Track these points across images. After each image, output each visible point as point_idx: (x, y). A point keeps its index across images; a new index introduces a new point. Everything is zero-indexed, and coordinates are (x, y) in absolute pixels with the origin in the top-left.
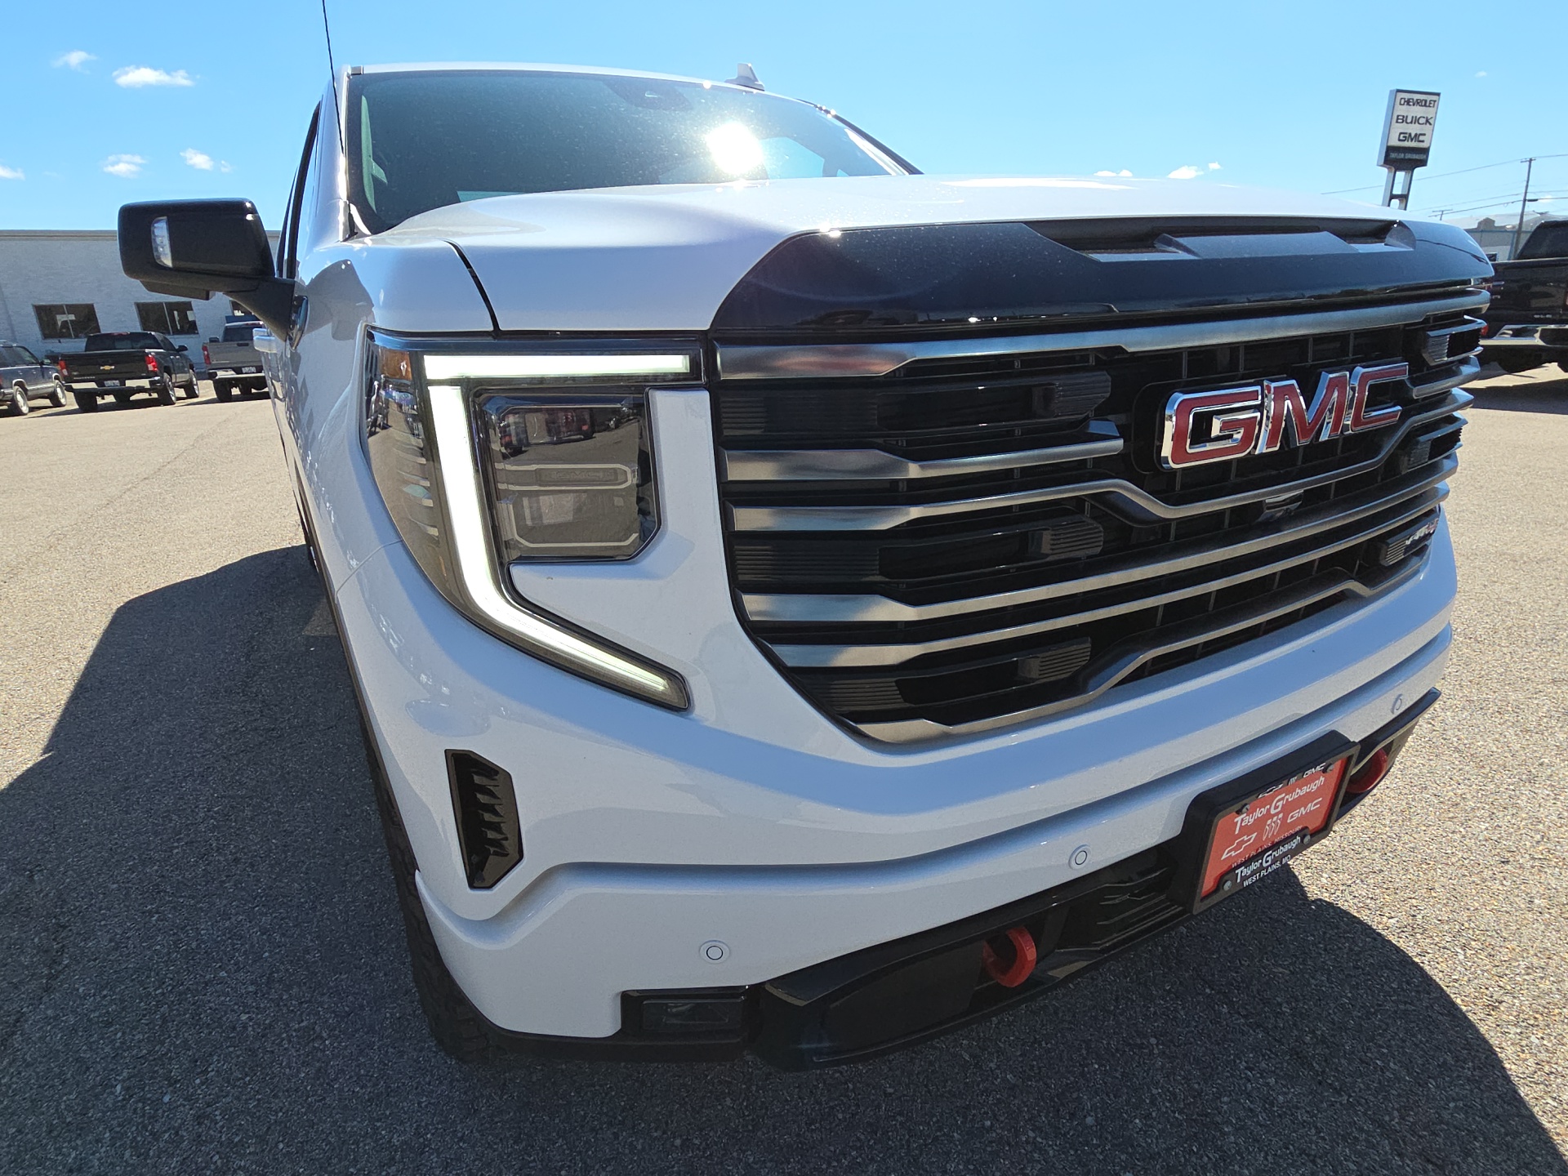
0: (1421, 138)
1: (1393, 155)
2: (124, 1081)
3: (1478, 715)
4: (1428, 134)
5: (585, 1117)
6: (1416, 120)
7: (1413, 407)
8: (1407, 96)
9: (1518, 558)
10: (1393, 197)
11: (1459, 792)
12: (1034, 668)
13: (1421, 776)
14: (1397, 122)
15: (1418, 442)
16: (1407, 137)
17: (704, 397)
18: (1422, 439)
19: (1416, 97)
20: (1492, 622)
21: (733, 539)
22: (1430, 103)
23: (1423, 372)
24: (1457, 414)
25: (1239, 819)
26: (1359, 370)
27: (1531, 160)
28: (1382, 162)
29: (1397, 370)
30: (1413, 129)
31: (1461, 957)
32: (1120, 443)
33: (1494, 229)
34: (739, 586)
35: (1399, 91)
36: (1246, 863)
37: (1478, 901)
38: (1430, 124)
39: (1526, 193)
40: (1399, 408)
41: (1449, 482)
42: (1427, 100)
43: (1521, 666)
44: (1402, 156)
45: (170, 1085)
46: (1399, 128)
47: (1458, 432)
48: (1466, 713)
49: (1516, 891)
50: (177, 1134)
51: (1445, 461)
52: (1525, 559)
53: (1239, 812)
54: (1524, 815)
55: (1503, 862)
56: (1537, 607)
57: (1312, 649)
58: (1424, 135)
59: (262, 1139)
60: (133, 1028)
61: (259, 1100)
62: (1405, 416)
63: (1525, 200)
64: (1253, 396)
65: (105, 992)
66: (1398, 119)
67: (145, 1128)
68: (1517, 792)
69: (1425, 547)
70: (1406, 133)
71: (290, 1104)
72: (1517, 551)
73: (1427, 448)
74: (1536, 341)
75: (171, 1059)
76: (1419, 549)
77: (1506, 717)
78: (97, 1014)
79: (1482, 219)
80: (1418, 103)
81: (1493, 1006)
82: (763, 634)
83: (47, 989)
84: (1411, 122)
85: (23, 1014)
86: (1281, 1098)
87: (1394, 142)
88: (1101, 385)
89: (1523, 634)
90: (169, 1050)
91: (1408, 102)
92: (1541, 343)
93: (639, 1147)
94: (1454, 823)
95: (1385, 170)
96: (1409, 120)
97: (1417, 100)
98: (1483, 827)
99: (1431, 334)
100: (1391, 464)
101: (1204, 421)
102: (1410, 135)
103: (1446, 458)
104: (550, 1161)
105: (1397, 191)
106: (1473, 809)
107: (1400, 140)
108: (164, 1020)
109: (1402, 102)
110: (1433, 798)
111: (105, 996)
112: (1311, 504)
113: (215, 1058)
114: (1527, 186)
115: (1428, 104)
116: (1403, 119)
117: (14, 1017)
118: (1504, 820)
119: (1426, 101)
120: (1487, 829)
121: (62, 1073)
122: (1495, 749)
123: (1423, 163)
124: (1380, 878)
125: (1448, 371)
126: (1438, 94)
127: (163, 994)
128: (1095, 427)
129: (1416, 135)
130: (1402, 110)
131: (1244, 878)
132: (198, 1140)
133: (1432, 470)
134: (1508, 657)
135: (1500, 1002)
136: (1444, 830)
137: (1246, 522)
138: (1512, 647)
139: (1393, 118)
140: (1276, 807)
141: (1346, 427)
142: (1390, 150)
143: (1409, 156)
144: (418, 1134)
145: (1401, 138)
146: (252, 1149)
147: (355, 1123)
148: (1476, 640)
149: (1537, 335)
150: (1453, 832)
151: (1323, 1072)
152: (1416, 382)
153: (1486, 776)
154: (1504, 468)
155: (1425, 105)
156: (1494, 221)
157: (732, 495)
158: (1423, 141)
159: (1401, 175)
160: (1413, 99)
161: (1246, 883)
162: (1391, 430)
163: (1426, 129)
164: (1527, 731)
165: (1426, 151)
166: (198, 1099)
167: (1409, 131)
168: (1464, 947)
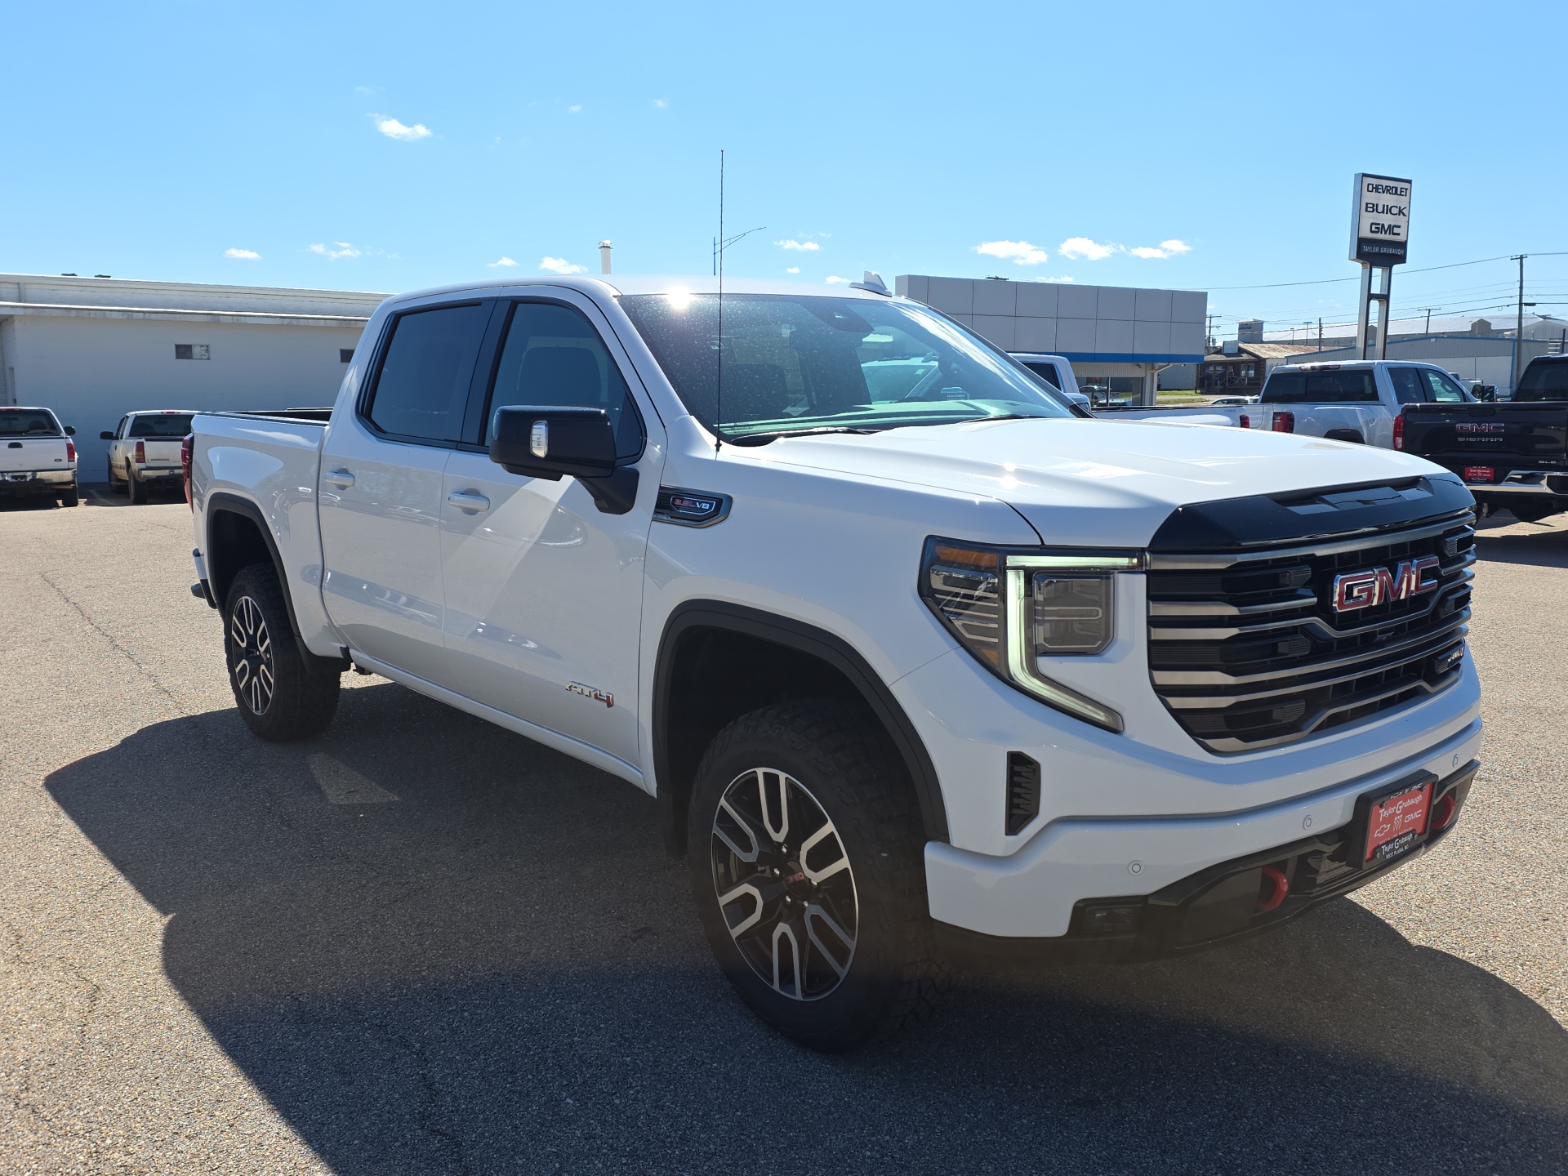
0: (1396, 230)
1: (1366, 249)
3: (1518, 831)
4: (1404, 226)
6: (1387, 210)
7: (1443, 581)
8: (1375, 182)
9: (1543, 711)
10: (1371, 297)
11: (1510, 881)
12: (1280, 714)
13: (1480, 872)
14: (1366, 211)
15: (1448, 600)
16: (1380, 228)
17: (1144, 577)
18: (1450, 598)
19: (1385, 183)
20: (1524, 763)
21: (1152, 644)
22: (1401, 192)
23: (1446, 561)
24: (1467, 583)
25: (1381, 811)
26: (1415, 561)
27: (1521, 258)
28: (1354, 255)
29: (1433, 561)
30: (1386, 220)
31: (1521, 970)
32: (1315, 599)
33: (1491, 336)
34: (1153, 666)
35: (1364, 175)
36: (1387, 843)
37: (1529, 941)
38: (1404, 215)
39: (1521, 296)
40: (1436, 581)
41: (1468, 625)
42: (1399, 187)
43: (1551, 796)
44: (1376, 249)
46: (1368, 218)
47: (1469, 593)
48: (1509, 830)
49: (1555, 935)
51: (1464, 611)
52: (1550, 712)
53: (1381, 806)
54: (1557, 893)
55: (1544, 920)
56: (1561, 751)
57: (1406, 719)
58: (1399, 227)
62: (1440, 585)
63: (1521, 304)
64: (1370, 576)
66: (1367, 207)
68: (1552, 880)
69: (1459, 665)
70: (1379, 224)
72: (1542, 704)
73: (1453, 603)
74: (1543, 488)
76: (1456, 666)
77: (1540, 831)
79: (1476, 320)
80: (1388, 190)
81: (1545, 991)
82: (1163, 691)
84: (1383, 212)
86: (1417, 1039)
87: (1366, 233)
88: (1308, 571)
89: (1551, 772)
91: (1376, 188)
92: (1549, 491)
94: (1508, 900)
95: (1358, 266)
96: (1380, 210)
97: (1387, 187)
98: (1529, 901)
99: (1447, 540)
100: (1435, 612)
101: (1350, 588)
102: (1383, 225)
103: (1464, 609)
105: (1376, 289)
106: (1520, 891)
107: (1372, 231)
109: (1370, 189)
110: (1491, 885)
112: (1399, 633)
114: (1521, 288)
115: (1399, 193)
116: (1374, 208)
118: (1543, 896)
119: (1396, 189)
120: (1531, 902)
122: (1533, 853)
123: (1402, 259)
124: (1459, 932)
125: (1460, 559)
126: (1410, 182)
128: (1301, 592)
129: (1390, 226)
130: (1371, 197)
131: (1387, 853)
133: (1457, 617)
134: (1539, 790)
135: (1548, 990)
136: (1501, 904)
137: (1367, 642)
138: (1542, 783)
139: (1363, 207)
140: (1399, 810)
141: (1412, 592)
142: (1362, 242)
143: (1384, 250)
145: (1373, 229)
148: (1512, 777)
149: (1544, 482)
150: (1508, 905)
151: (1440, 1027)
152: (1443, 566)
153: (1528, 870)
154: (1526, 626)
155: (1396, 193)
156: (1490, 324)
157: (1153, 622)
158: (1398, 234)
159: (1377, 272)
160: (1382, 186)
161: (1388, 857)
162: (1433, 593)
163: (1400, 220)
164: (1557, 841)
165: (1403, 245)
167: (1381, 223)
168: (1522, 965)
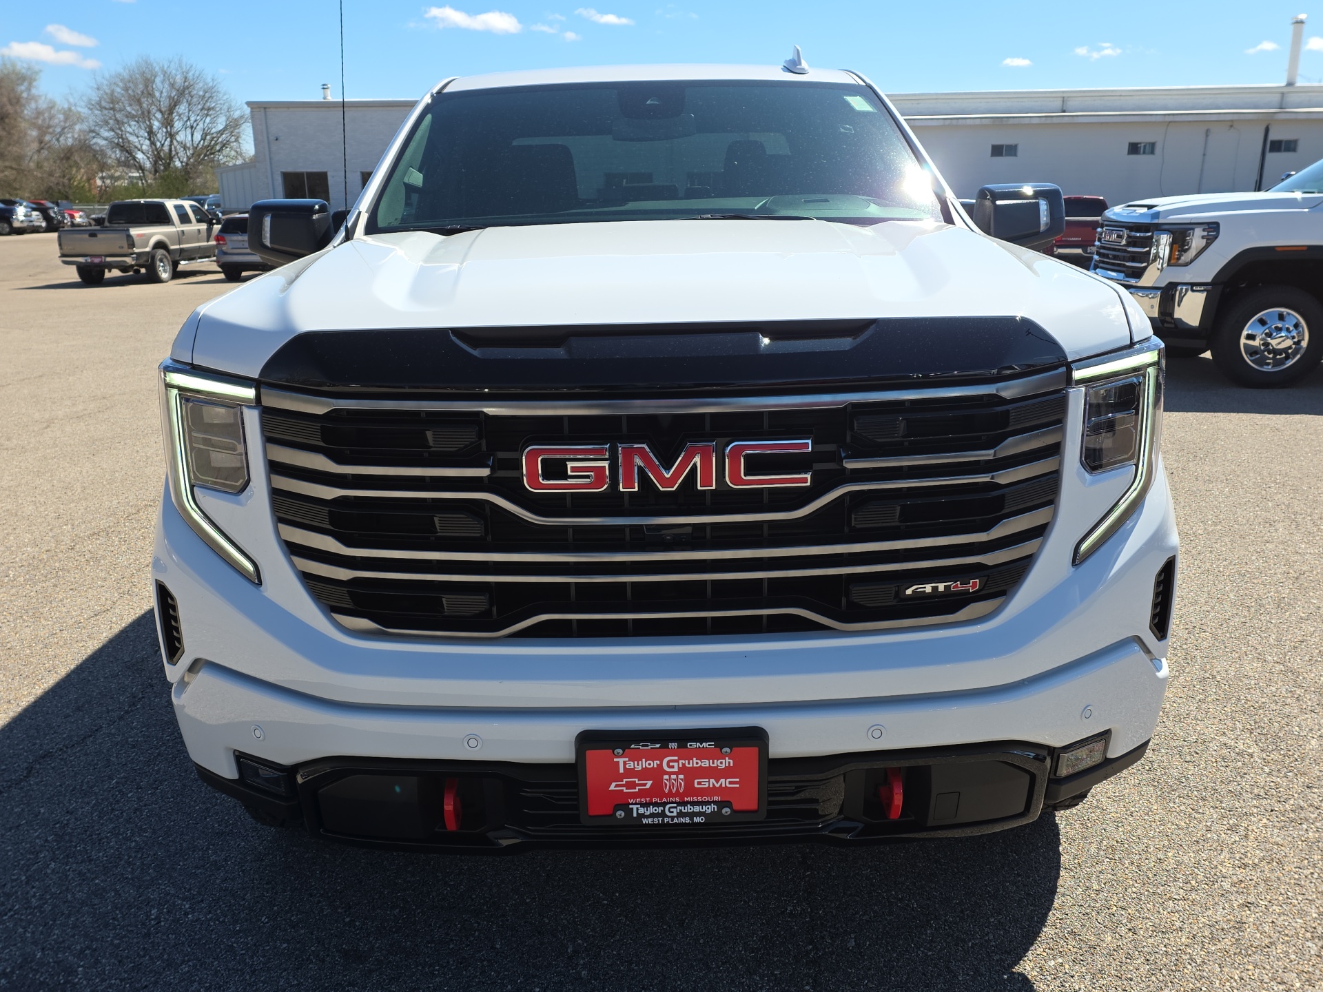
2: (119, 778)
5: (313, 886)
36: (644, 804)
45: (137, 789)
50: (122, 813)
59: (154, 832)
60: (142, 754)
61: (168, 812)
65: (144, 729)
67: (111, 804)
71: (180, 820)
75: (147, 776)
78: (132, 739)
82: (288, 548)
83: (121, 718)
85: (102, 727)
90: (149, 771)
93: (325, 913)
101: (553, 463)
104: (274, 899)
108: (159, 755)
111: (142, 731)
113: (166, 783)
117: (96, 728)
121: (97, 764)
127: (168, 740)
132: (128, 821)
144: (225, 860)
146: (147, 834)
147: (201, 842)
166: (143, 801)
